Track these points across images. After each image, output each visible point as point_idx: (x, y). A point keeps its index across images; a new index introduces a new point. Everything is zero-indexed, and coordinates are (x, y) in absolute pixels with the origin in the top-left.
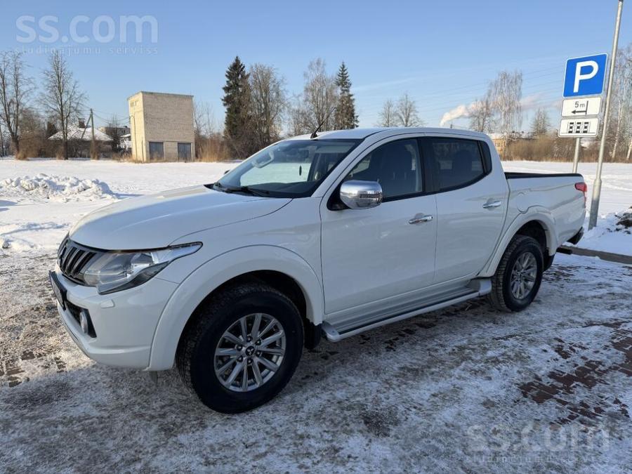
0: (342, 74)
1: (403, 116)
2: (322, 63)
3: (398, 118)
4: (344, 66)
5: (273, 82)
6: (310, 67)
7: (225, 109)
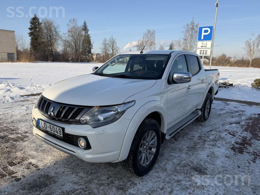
0: (85, 26)
1: (111, 45)
2: (75, 20)
3: (109, 46)
4: (85, 22)
5: (54, 27)
6: (70, 21)
7: (30, 38)
